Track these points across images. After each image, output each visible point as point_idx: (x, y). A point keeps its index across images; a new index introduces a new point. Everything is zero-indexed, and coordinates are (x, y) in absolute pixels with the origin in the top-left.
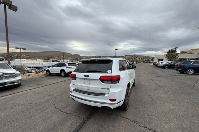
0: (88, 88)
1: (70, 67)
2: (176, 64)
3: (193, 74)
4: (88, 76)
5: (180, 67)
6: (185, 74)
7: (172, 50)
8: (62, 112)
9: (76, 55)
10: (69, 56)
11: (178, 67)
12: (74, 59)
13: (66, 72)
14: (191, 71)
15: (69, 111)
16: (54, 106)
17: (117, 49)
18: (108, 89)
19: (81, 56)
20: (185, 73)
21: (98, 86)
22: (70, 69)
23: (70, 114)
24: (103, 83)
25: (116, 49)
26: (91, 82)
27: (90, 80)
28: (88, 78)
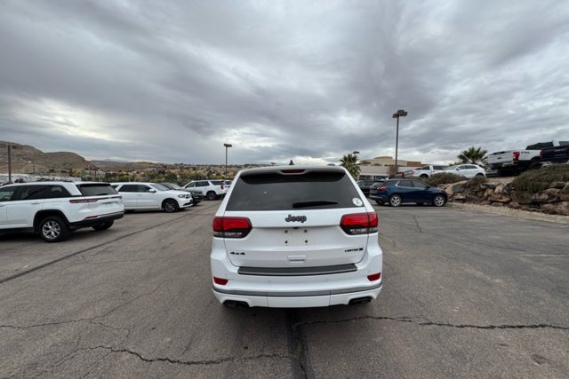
0: (303, 256)
1: (88, 201)
2: (371, 187)
3: (400, 206)
4: (303, 219)
5: (380, 193)
6: (387, 206)
7: (349, 156)
8: (189, 363)
9: (62, 154)
10: (29, 159)
11: (376, 192)
12: (52, 171)
13: (71, 220)
14: (396, 201)
15: (216, 351)
16: (126, 356)
17: (230, 146)
18: (361, 249)
19: (87, 159)
20: (387, 203)
21: (334, 246)
22: (89, 207)
23: (226, 360)
24: (350, 233)
25: (227, 146)
26: (309, 236)
27: (306, 229)
28: (305, 224)
